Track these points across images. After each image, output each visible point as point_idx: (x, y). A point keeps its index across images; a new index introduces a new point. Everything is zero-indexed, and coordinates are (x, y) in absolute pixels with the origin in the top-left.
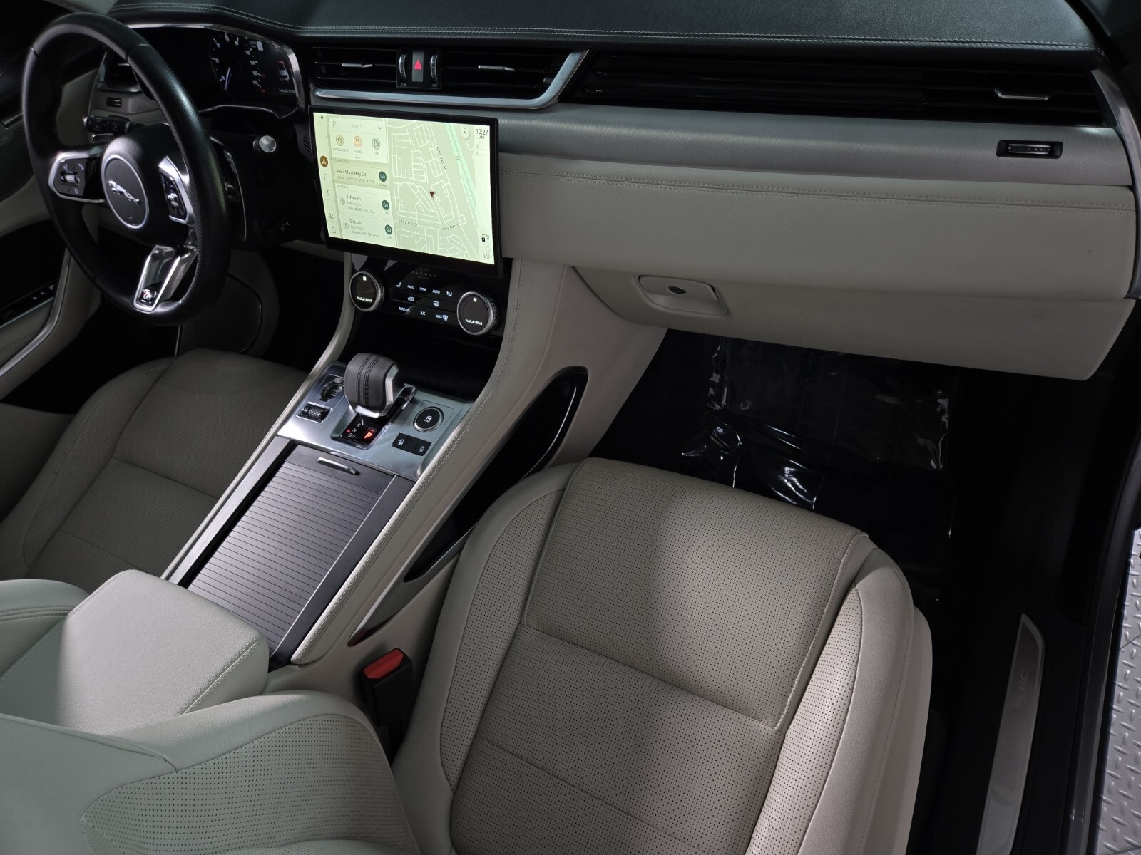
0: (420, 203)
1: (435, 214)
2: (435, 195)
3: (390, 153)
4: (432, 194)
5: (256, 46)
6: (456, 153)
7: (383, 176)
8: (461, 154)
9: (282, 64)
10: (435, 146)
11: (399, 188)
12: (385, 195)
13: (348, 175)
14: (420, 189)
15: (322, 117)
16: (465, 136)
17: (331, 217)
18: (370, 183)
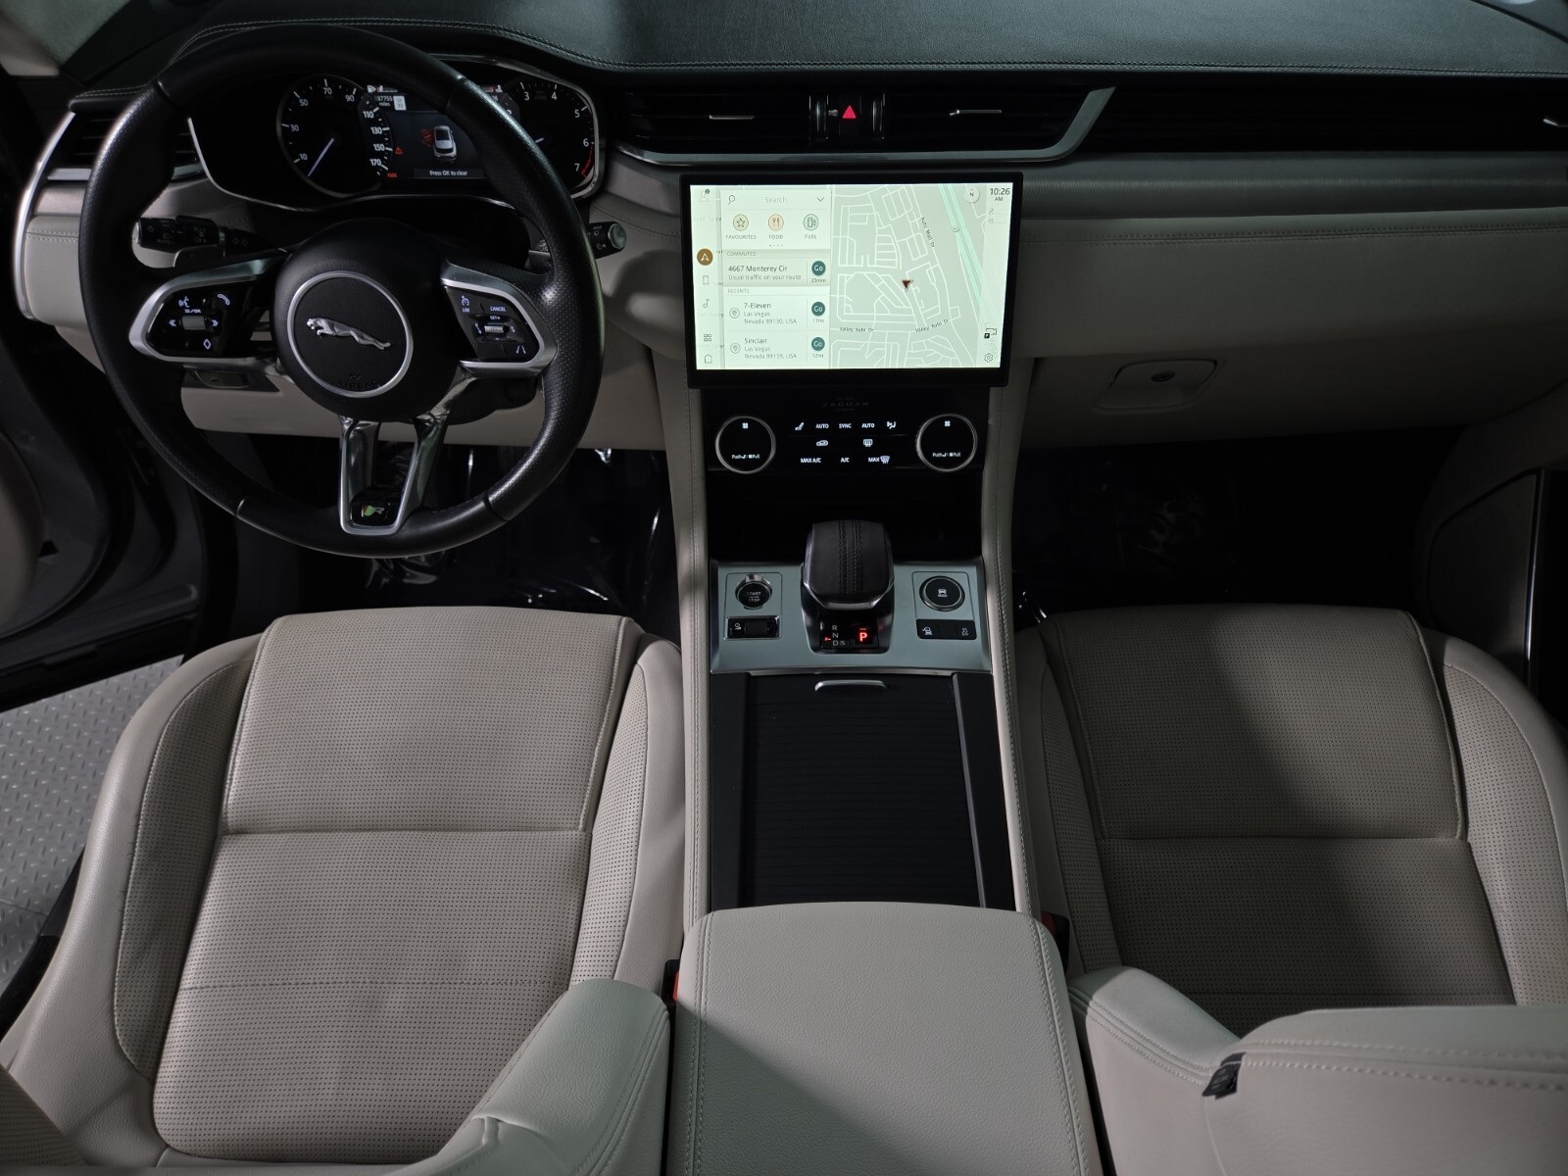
0: (883, 299)
1: (910, 312)
2: (911, 286)
3: (837, 233)
4: (906, 283)
5: (392, 103)
6: (954, 224)
7: (819, 268)
8: (963, 224)
9: (446, 131)
10: (918, 216)
11: (846, 282)
12: (821, 294)
13: (752, 273)
14: (887, 279)
15: (707, 191)
16: (971, 199)
17: (707, 338)
18: (795, 281)
